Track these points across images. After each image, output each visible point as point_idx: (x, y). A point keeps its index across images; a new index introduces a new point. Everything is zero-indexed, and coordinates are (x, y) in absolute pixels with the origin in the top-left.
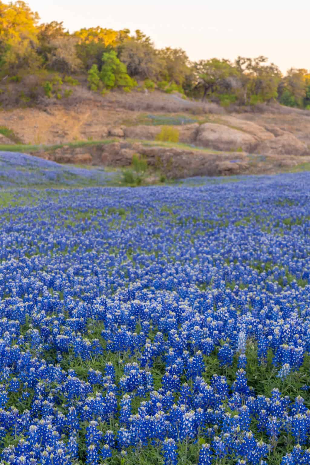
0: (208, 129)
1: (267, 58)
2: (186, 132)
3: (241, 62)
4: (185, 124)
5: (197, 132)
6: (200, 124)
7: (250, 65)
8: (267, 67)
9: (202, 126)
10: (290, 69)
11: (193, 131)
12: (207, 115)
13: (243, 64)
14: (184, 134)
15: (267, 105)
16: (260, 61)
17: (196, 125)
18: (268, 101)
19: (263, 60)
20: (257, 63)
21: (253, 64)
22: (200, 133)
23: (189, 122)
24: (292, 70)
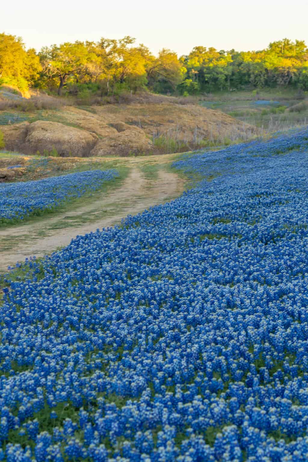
0: (39, 127)
1: (134, 39)
2: (13, 132)
3: (105, 45)
4: (12, 123)
5: (27, 132)
6: (31, 121)
7: (115, 47)
8: (136, 49)
9: (32, 125)
10: (161, 50)
11: (22, 130)
12: (40, 111)
13: (106, 47)
14: (11, 135)
15: (134, 94)
16: (126, 42)
17: (26, 123)
18: (135, 89)
19: (130, 42)
20: (123, 45)
21: (119, 46)
22: (29, 133)
23: (18, 120)
24: (164, 51)
